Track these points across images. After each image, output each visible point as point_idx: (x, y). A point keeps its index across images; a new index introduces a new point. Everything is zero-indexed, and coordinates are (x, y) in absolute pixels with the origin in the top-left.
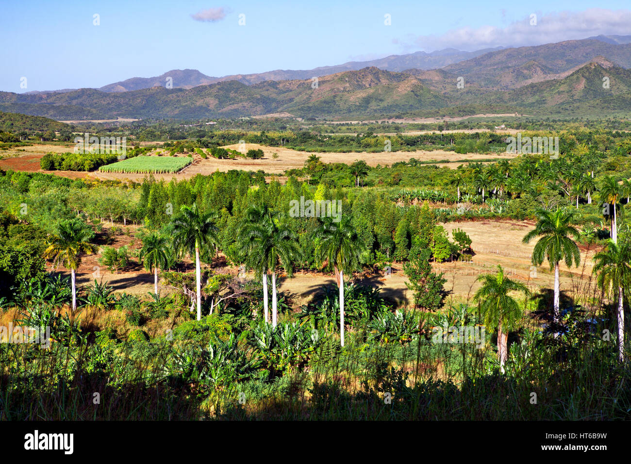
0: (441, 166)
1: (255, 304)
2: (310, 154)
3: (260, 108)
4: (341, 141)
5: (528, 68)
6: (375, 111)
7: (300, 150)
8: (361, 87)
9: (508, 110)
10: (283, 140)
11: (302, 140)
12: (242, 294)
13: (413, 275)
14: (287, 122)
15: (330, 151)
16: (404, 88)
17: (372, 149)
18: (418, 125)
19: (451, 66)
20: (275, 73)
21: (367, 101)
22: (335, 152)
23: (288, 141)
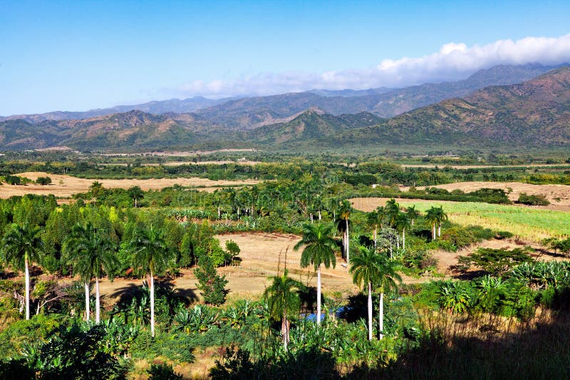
0: (201, 190)
1: (73, 305)
2: (93, 181)
3: (42, 142)
4: (114, 170)
5: (261, 113)
6: (140, 145)
7: (81, 178)
8: (128, 126)
9: (246, 146)
10: (65, 169)
11: (81, 170)
12: (65, 296)
13: (201, 277)
14: (66, 154)
15: (106, 179)
16: (163, 128)
17: (142, 177)
18: (176, 157)
19: (201, 110)
20: (55, 114)
21: (133, 138)
22: (110, 179)
23: (69, 170)
